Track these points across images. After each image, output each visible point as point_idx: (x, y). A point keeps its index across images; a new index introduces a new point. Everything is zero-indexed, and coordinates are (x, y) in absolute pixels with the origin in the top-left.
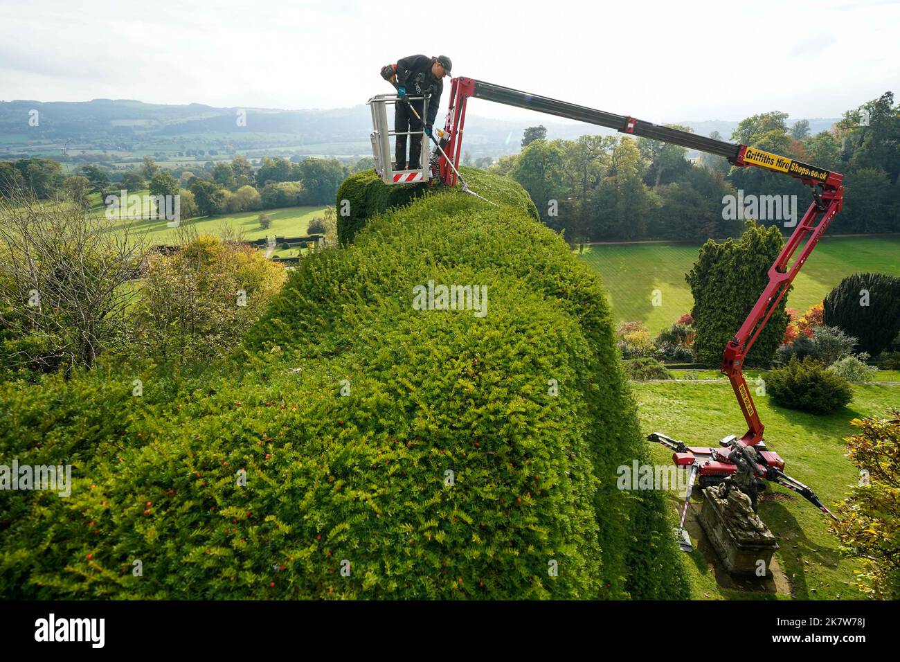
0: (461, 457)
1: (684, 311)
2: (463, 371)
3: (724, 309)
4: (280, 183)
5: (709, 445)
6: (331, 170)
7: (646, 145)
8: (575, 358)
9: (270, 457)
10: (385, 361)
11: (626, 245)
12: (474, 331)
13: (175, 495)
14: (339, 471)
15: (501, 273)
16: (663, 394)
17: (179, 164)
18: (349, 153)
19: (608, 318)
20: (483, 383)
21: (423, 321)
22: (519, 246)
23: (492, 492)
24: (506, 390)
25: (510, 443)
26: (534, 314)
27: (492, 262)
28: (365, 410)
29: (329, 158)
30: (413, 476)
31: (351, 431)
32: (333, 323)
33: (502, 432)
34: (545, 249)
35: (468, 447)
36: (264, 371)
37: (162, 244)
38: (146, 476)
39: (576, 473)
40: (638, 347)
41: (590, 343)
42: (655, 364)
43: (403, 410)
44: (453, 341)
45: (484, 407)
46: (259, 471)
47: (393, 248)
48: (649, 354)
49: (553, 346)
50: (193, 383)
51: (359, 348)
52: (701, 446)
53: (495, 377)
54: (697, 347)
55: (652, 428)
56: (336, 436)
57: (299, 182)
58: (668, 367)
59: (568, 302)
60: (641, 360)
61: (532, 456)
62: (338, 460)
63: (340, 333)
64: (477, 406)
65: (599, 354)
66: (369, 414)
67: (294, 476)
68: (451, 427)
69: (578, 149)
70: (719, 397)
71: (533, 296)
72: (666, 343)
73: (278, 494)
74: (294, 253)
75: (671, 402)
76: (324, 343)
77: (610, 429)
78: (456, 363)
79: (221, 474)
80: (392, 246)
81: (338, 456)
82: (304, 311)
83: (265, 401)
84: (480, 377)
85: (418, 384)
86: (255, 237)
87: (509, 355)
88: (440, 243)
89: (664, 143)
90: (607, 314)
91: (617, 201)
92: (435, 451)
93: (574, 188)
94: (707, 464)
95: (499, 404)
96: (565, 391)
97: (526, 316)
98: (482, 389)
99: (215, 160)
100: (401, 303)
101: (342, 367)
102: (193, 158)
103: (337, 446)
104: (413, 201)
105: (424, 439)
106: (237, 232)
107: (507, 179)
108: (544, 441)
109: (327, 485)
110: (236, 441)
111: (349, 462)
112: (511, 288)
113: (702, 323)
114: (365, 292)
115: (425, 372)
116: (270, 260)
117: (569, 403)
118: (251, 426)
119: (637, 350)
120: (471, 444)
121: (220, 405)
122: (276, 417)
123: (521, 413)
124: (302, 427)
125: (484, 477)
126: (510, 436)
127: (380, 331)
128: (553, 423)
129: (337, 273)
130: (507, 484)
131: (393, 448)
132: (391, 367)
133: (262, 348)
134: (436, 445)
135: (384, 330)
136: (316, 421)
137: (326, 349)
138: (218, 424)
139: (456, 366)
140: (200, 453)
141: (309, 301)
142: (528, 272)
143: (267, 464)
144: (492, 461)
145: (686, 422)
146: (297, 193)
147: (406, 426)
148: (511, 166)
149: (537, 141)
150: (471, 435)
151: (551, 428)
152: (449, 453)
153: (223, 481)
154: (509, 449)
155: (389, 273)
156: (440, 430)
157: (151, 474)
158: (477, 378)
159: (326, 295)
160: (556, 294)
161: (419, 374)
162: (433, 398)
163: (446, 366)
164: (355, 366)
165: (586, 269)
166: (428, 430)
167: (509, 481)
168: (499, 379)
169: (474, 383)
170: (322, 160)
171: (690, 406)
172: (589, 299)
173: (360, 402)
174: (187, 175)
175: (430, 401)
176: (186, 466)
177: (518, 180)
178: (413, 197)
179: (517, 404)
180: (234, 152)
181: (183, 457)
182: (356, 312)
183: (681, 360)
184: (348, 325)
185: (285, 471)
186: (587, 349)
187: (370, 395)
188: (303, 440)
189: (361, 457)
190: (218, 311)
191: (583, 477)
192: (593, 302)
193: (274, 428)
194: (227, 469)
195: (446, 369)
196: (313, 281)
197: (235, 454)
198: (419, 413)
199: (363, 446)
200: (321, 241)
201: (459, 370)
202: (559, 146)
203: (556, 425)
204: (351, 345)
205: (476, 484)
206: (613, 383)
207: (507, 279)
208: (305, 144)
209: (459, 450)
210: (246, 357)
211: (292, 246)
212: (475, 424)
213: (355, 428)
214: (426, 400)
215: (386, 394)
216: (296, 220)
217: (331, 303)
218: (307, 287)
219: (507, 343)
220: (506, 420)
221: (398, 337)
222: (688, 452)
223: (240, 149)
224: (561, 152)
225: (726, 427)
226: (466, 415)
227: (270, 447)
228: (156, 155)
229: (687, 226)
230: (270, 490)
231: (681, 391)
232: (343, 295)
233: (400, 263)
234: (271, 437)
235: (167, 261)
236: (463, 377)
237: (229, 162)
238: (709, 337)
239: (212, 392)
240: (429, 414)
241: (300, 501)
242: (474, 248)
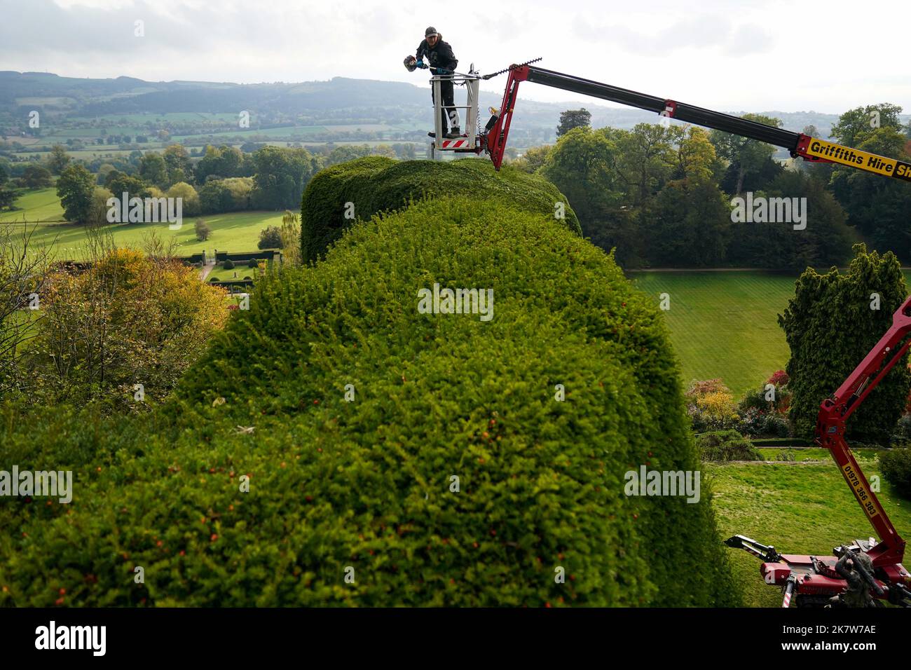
0: (471, 549)
1: (778, 366)
2: (475, 435)
3: (829, 364)
4: (226, 179)
5: (810, 552)
6: (295, 162)
7: (723, 140)
8: (628, 423)
9: (216, 540)
10: (370, 420)
11: (699, 274)
12: (491, 381)
13: (95, 581)
14: (307, 561)
15: (529, 305)
16: (749, 482)
17: (98, 154)
18: (321, 140)
19: (673, 370)
20: (503, 451)
21: (422, 369)
22: (553, 268)
23: (513, 594)
24: (533, 461)
25: (538, 531)
26: (574, 360)
27: (516, 289)
28: (342, 483)
29: (292, 147)
30: (407, 571)
31: (323, 509)
32: (296, 369)
33: (528, 515)
34: (589, 274)
35: (479, 535)
36: (205, 429)
37: (69, 259)
38: (59, 556)
39: (625, 575)
40: (716, 416)
41: (648, 403)
42: (738, 438)
43: (393, 485)
44: (461, 394)
45: (503, 483)
46: (204, 555)
47: (380, 267)
48: (731, 425)
49: (599, 405)
50: (114, 440)
51: (333, 402)
52: (799, 553)
53: (518, 443)
54: (794, 416)
55: (733, 528)
56: (303, 515)
57: (250, 179)
58: (756, 444)
59: (618, 346)
60: (719, 433)
61: (566, 549)
62: (306, 546)
63: (305, 382)
64: (494, 482)
65: (660, 419)
66: (347, 489)
67: (249, 565)
68: (459, 509)
69: (632, 141)
70: (823, 485)
71: (573, 337)
72: (753, 410)
73: (227, 586)
74: (240, 274)
75: (759, 491)
76: (283, 394)
77: (674, 521)
78: (466, 425)
79: (155, 557)
80: (378, 265)
81: (306, 541)
82: (259, 351)
83: (208, 466)
84: (499, 444)
85: (413, 451)
86: (189, 251)
87: (539, 414)
88: (444, 261)
89: (746, 138)
90: (672, 365)
91: (686, 213)
92: (435, 539)
93: (628, 193)
94: (807, 578)
95: (524, 480)
96: (614, 466)
97: (564, 363)
98: (501, 460)
99: (144, 148)
100: (391, 343)
101: (310, 426)
102: (115, 146)
103: (305, 528)
104: (409, 204)
105: (421, 524)
106: (166, 244)
107: (538, 178)
108: (583, 530)
109: (291, 578)
110: (173, 516)
111: (322, 549)
112: (542, 325)
113: (800, 383)
114: (341, 328)
115: (423, 435)
116: (208, 284)
117: (617, 482)
118: (193, 497)
119: (714, 420)
120: (484, 532)
121: (150, 469)
122: (224, 488)
123: (553, 491)
124: (258, 501)
125: (503, 575)
126: (537, 522)
127: (362, 380)
128: (595, 506)
129: (303, 301)
130: (533, 585)
131: (379, 534)
132: (376, 429)
133: (202, 399)
134: (437, 532)
135: (367, 378)
136: (276, 495)
137: (287, 403)
138: (149, 493)
139: (465, 428)
140: (126, 528)
141: (264, 337)
142: (565, 304)
143: (213, 548)
144: (513, 555)
145: (778, 520)
146: (248, 192)
147: (397, 506)
148: (543, 162)
149: (578, 129)
150: (485, 520)
151: (592, 513)
152: (455, 543)
153: (157, 566)
154: (535, 538)
155: (375, 301)
156: (443, 513)
157: (65, 553)
158: (494, 444)
159: (287, 329)
160: (604, 335)
161: (415, 438)
162: (435, 470)
163: (452, 428)
164: (329, 424)
165: (643, 303)
166: (427, 513)
167: (535, 581)
168: (524, 446)
169: (490, 451)
170: (283, 150)
171: (785, 498)
172: (647, 343)
173: (335, 471)
174: (106, 169)
175: (430, 474)
176: (110, 544)
177: (551, 179)
178: (408, 199)
179: (549, 479)
180: (169, 138)
181: (104, 534)
182: (328, 354)
183: (771, 434)
184: (319, 370)
185: (236, 557)
186: (644, 411)
187: (348, 464)
188: (259, 519)
189: (337, 544)
190: (136, 352)
191: (634, 581)
192: (653, 348)
193: (222, 501)
194: (162, 551)
195: (452, 432)
196: (270, 311)
197: (173, 532)
198: (415, 489)
199: (337, 529)
200: (276, 258)
201: (470, 434)
202: (608, 137)
203: (600, 510)
204: (322, 398)
205: (490, 584)
206: (678, 459)
207: (536, 312)
208: (262, 128)
209: (469, 540)
210: (180, 411)
211: (237, 265)
212: (490, 504)
213: (328, 506)
214: (425, 473)
215: (370, 463)
216: (245, 230)
217: (295, 343)
218: (262, 318)
219: (535, 399)
220: (532, 501)
221: (386, 388)
222: (781, 562)
223: (176, 134)
224: (611, 144)
225: (833, 527)
226: (479, 492)
227: (217, 525)
228: (70, 142)
229: (779, 249)
230: (217, 581)
231: (773, 477)
232: (310, 331)
233: (389, 289)
234: (218, 512)
235: (74, 283)
236: (475, 443)
237: (162, 152)
238: (810, 402)
239: (139, 454)
240: (428, 490)
241: (256, 597)
242: (491, 269)
